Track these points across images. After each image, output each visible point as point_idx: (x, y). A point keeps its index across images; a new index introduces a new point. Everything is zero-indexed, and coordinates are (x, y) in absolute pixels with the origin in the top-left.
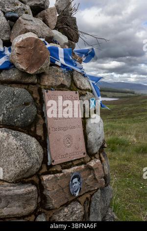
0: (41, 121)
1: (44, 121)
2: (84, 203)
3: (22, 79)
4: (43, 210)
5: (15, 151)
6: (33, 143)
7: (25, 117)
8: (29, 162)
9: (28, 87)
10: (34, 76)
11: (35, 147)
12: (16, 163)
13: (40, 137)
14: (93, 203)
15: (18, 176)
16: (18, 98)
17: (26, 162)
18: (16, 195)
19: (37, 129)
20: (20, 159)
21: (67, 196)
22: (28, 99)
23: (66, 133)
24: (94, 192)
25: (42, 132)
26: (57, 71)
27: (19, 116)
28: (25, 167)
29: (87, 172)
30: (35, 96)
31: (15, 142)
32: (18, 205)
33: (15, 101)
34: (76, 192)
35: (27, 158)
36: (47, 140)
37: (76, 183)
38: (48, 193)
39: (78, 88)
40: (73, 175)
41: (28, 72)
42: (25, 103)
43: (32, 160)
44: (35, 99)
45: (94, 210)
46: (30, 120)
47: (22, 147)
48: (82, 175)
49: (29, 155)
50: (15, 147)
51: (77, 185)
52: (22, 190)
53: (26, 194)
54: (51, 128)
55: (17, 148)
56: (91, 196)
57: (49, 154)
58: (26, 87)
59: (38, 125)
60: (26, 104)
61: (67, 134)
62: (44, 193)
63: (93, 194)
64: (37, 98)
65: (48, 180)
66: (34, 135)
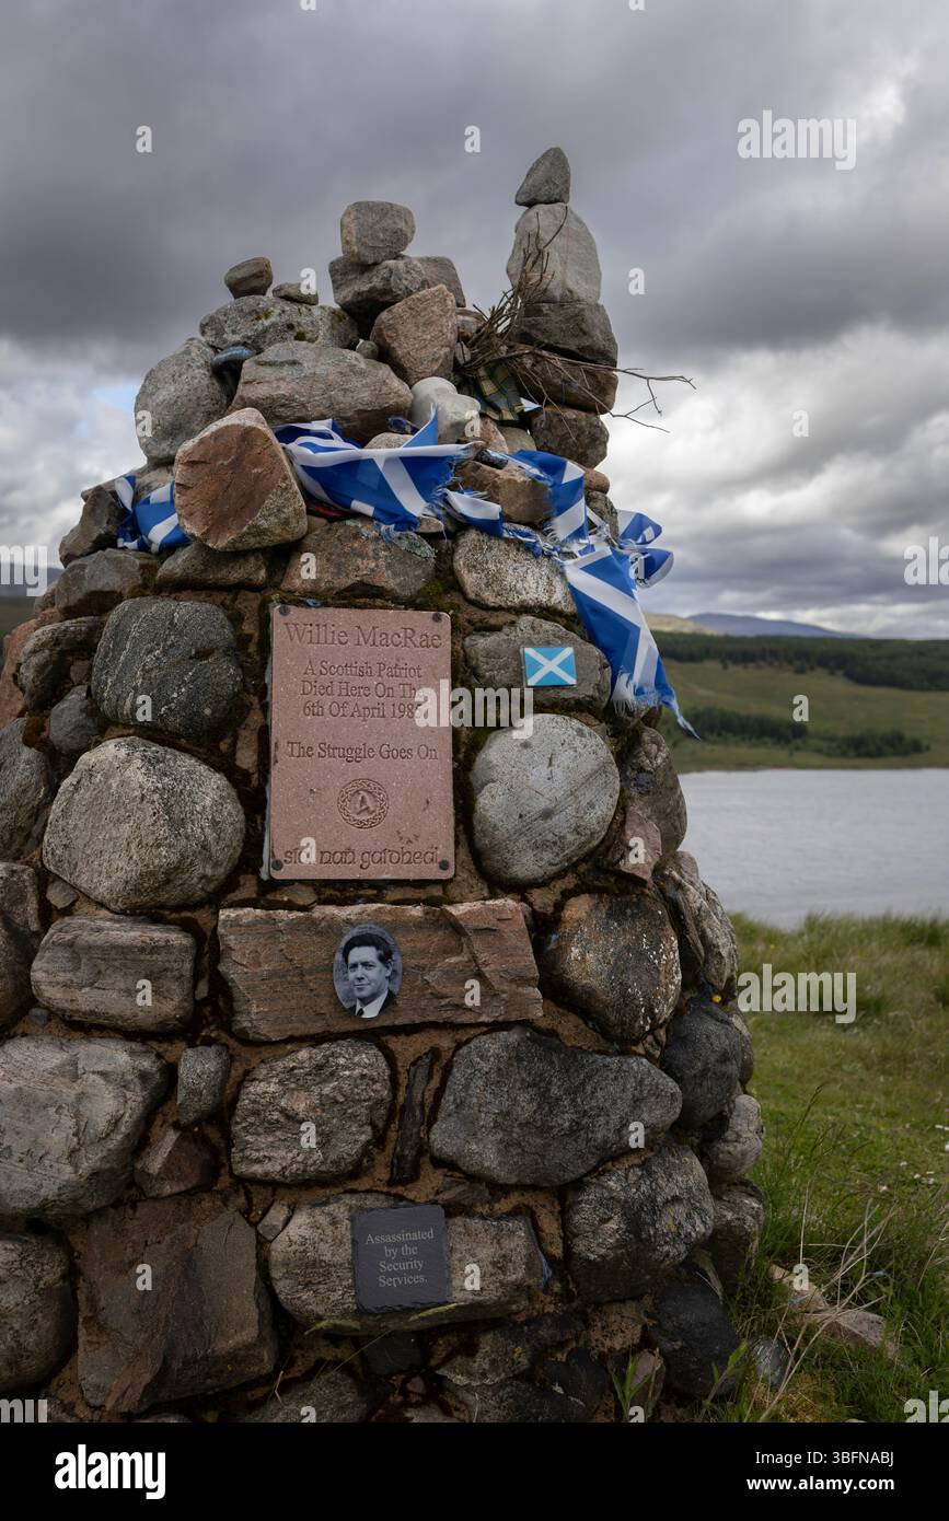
0: (255, 718)
1: (265, 717)
2: (413, 1064)
3: (205, 570)
4: (224, 1037)
5: (134, 806)
6: (209, 789)
7: (191, 697)
8: (170, 846)
9: (234, 600)
10: (252, 559)
11: (208, 801)
12: (133, 846)
13: (246, 775)
14: (458, 1075)
15: (137, 890)
16: (181, 634)
17: (159, 846)
18: (115, 947)
19: (239, 744)
20: (143, 833)
21: (323, 1005)
22: (213, 637)
23: (360, 770)
24: (473, 1032)
25: (255, 757)
26: (357, 536)
27: (175, 695)
28: (157, 861)
29: (438, 938)
30: (248, 628)
31: (141, 778)
32: (123, 986)
33: (172, 645)
34: (366, 1001)
35: (163, 832)
36: (267, 788)
37: (366, 964)
38: (236, 970)
39: (472, 603)
40: (355, 932)
41: (210, 545)
42: (197, 653)
43: (184, 842)
44: (242, 641)
45: (459, 1106)
46: (208, 711)
47: (156, 797)
48: (403, 943)
49: (177, 824)
50: (136, 793)
51: (372, 974)
52: (132, 934)
53: (142, 950)
54: (283, 744)
55: (143, 797)
56: (459, 1046)
57: (266, 838)
58: (228, 598)
59: (243, 733)
60: (202, 654)
61: (363, 774)
62: (222, 968)
63: (468, 1041)
64: (250, 637)
65: (236, 923)
66: (223, 764)
